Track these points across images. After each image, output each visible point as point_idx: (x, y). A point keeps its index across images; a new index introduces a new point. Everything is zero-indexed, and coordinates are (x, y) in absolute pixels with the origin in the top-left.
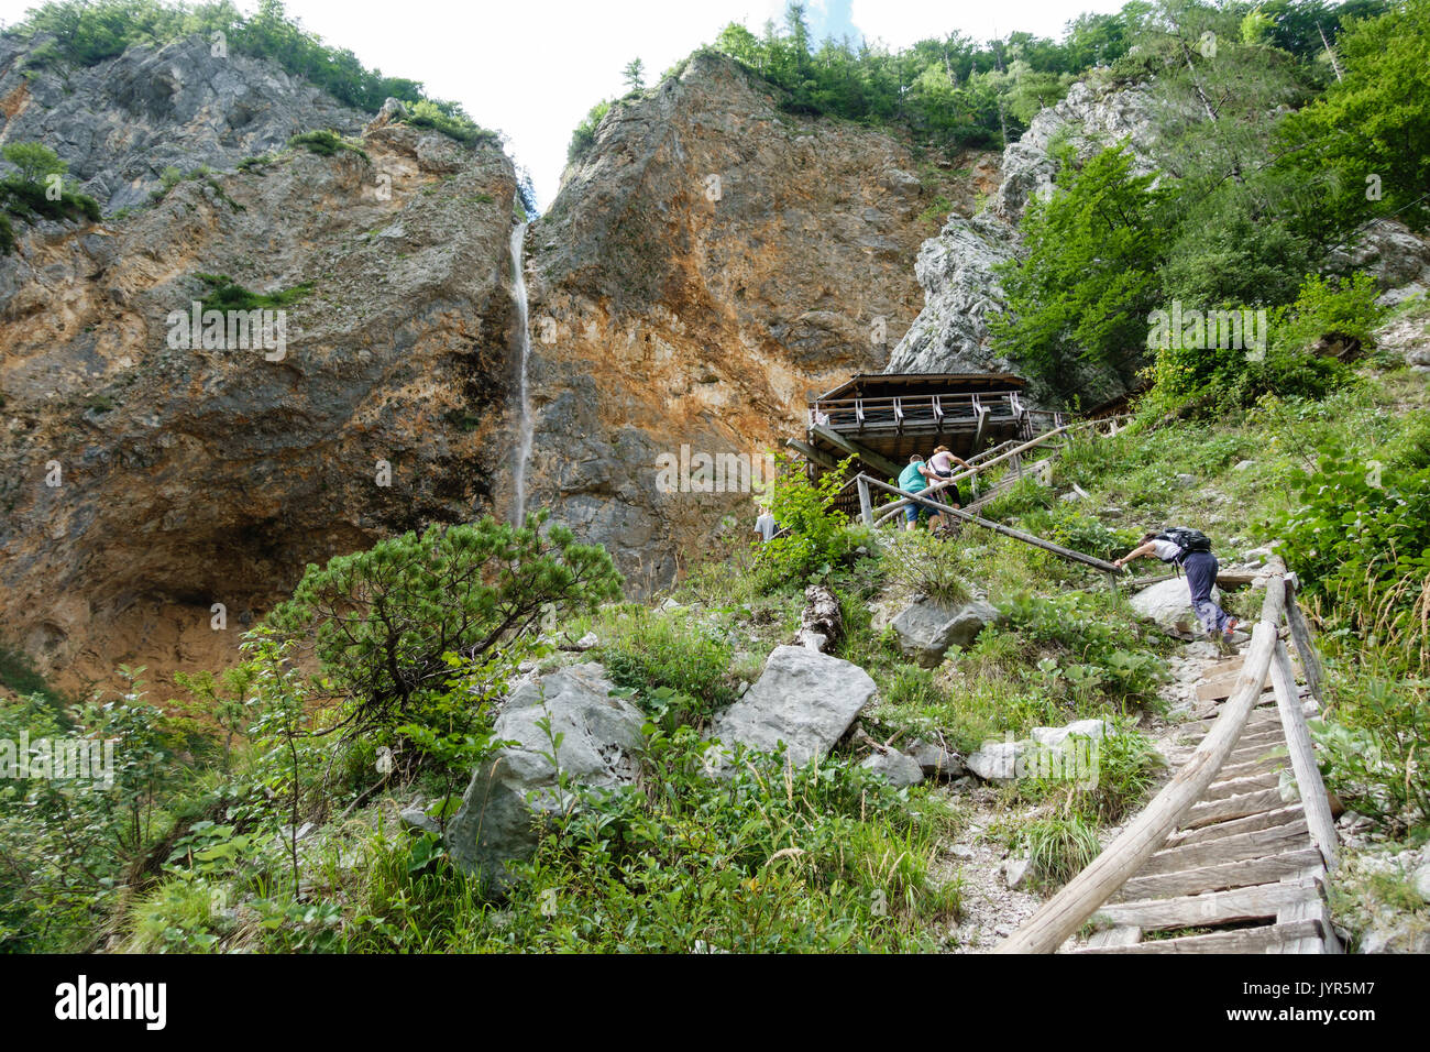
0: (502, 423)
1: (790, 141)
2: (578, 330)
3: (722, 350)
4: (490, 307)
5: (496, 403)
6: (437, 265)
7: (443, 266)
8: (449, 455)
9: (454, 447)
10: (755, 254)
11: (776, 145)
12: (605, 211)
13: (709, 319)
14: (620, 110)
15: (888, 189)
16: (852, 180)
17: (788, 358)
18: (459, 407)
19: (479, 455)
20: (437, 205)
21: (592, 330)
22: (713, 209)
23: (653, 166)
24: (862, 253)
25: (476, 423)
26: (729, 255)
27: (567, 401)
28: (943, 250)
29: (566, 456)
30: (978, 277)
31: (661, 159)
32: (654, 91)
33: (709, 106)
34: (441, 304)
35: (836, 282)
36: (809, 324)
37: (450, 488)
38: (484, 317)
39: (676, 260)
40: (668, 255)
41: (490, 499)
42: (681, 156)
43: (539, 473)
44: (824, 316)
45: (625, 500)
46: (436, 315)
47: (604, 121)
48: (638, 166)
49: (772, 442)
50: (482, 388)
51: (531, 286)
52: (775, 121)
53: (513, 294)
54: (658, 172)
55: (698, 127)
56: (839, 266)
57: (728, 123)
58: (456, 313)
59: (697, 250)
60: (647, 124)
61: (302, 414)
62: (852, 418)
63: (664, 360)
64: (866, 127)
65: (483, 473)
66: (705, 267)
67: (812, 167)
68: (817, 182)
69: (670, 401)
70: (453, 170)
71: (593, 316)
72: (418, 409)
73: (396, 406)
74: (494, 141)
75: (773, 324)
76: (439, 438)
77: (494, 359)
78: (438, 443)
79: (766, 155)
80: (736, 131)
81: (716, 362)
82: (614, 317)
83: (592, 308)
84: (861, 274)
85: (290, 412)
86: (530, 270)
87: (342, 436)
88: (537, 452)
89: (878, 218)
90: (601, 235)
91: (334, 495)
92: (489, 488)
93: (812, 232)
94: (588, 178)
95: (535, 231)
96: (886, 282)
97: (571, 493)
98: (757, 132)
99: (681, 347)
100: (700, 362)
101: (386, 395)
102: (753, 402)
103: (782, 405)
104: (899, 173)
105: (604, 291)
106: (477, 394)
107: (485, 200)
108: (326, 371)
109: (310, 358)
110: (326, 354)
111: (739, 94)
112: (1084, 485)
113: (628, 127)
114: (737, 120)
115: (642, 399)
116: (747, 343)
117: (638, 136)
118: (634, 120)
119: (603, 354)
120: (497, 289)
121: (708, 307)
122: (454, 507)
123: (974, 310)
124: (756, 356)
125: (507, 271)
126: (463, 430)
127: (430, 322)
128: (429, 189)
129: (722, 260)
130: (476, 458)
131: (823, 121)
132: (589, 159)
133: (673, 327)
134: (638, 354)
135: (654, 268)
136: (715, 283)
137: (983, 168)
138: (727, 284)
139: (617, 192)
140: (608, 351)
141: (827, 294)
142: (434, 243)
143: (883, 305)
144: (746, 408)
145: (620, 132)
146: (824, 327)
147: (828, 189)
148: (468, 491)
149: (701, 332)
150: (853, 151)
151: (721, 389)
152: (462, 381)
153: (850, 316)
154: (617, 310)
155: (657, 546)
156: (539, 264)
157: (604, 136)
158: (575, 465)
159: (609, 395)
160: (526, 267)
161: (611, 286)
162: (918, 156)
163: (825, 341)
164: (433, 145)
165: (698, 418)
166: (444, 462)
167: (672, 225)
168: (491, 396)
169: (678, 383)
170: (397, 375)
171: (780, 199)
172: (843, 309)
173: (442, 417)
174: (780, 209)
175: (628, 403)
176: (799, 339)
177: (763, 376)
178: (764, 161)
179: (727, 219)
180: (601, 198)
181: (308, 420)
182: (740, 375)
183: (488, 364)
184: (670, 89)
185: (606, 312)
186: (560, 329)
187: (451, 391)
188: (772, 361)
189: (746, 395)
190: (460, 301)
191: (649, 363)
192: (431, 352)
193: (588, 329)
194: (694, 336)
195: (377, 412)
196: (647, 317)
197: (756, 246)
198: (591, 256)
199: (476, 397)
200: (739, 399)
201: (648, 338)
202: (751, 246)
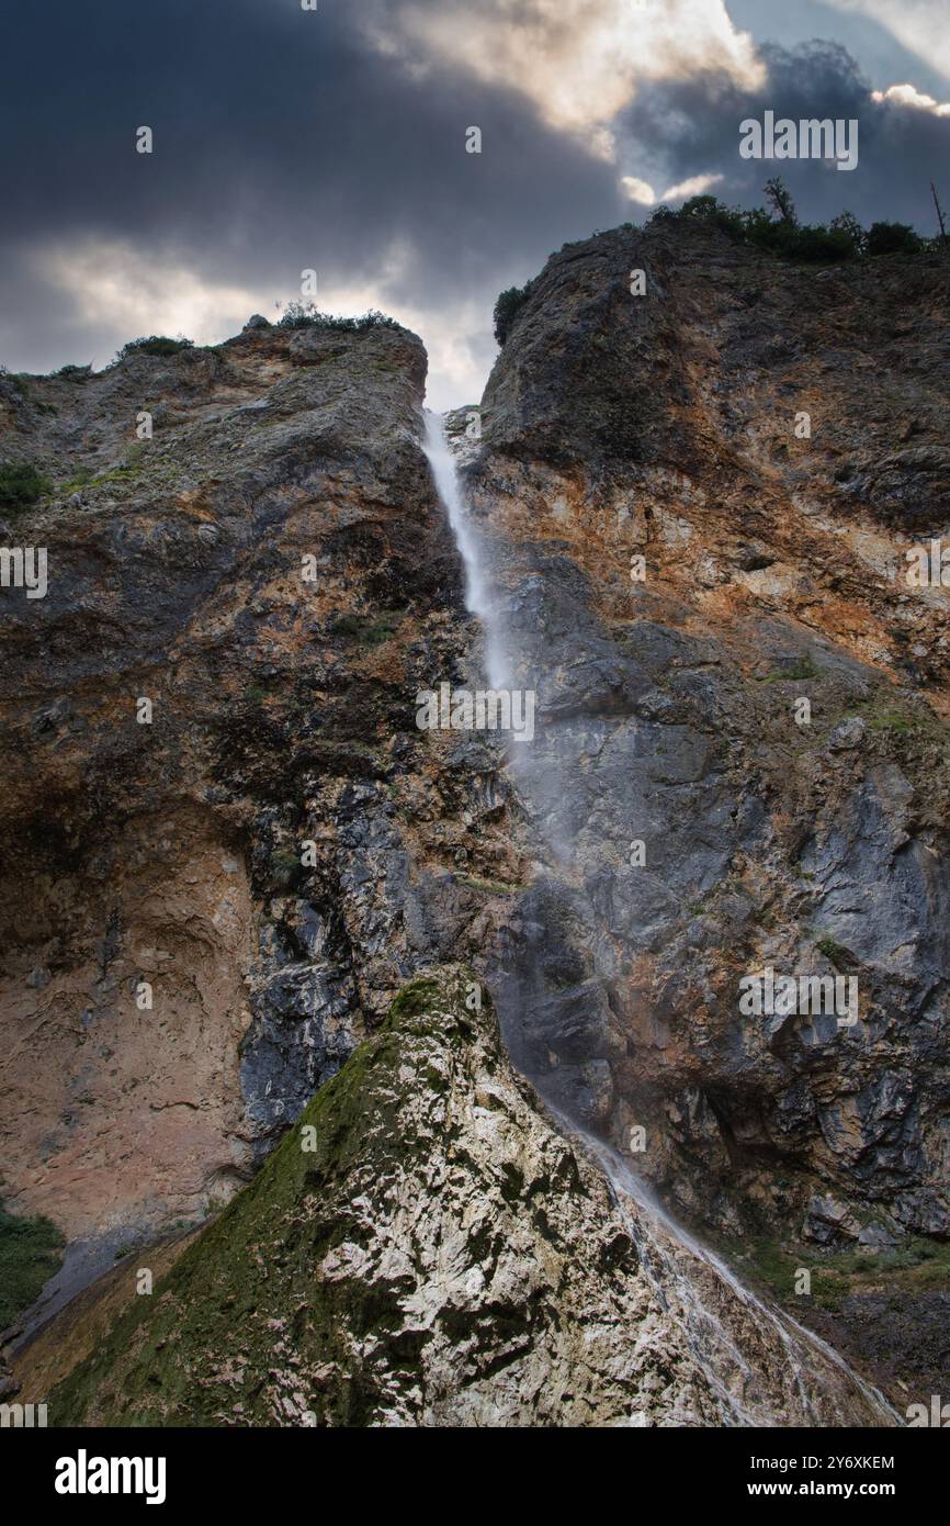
0: (431, 629)
1: (807, 277)
2: (539, 508)
3: (771, 520)
4: (398, 469)
5: (419, 601)
6: (317, 420)
7: (324, 420)
8: (347, 675)
9: (355, 664)
10: (789, 403)
11: (790, 285)
13: (740, 482)
17: (877, 519)
18: (359, 613)
21: (561, 509)
22: (716, 355)
23: (622, 295)
25: (388, 631)
26: (752, 409)
27: (534, 589)
31: (632, 291)
34: (324, 466)
36: (900, 466)
37: (353, 726)
38: (391, 482)
39: (674, 410)
40: (662, 404)
41: (417, 735)
42: (659, 290)
44: (921, 453)
45: (654, 717)
46: (317, 478)
48: (600, 297)
49: (882, 635)
50: (396, 581)
52: (780, 265)
58: (346, 475)
59: (702, 403)
60: (604, 255)
61: (110, 622)
63: (679, 540)
65: (404, 698)
68: (860, 316)
69: (700, 595)
70: (338, 353)
71: (559, 490)
72: (295, 615)
73: (259, 609)
75: (843, 477)
79: (775, 294)
81: (762, 536)
82: (591, 488)
83: (558, 479)
85: (93, 618)
86: (457, 443)
87: (174, 656)
90: (557, 384)
91: (166, 752)
97: (557, 716)
99: (704, 522)
100: (738, 539)
101: (244, 594)
102: (836, 584)
103: (884, 581)
105: (572, 454)
106: (388, 592)
107: (384, 367)
108: (148, 553)
109: (124, 535)
110: (149, 530)
113: (578, 265)
116: (807, 510)
117: (594, 268)
118: (583, 256)
119: (581, 536)
120: (406, 446)
121: (731, 465)
122: (361, 750)
124: (823, 526)
126: (367, 641)
127: (307, 488)
129: (742, 415)
130: (391, 677)
133: (685, 495)
134: (637, 533)
135: (643, 418)
138: (757, 444)
139: (571, 328)
140: (590, 533)
141: (917, 430)
142: (312, 406)
144: (827, 597)
148: (383, 729)
149: (731, 500)
151: (778, 574)
152: (362, 574)
154: (595, 478)
155: (725, 779)
158: (559, 672)
159: (601, 581)
161: (581, 446)
163: (933, 485)
164: (310, 336)
165: (753, 610)
166: (339, 685)
167: (661, 367)
168: (411, 593)
169: (707, 570)
170: (260, 565)
173: (332, 626)
174: (813, 351)
176: (889, 489)
177: (844, 546)
179: (739, 366)
180: (551, 337)
181: (122, 631)
182: (806, 550)
185: (579, 482)
186: (511, 506)
187: (346, 589)
188: (852, 527)
189: (822, 576)
190: (351, 459)
191: (655, 546)
192: (311, 530)
193: (555, 506)
194: (720, 505)
195: (229, 620)
196: (643, 485)
197: (791, 394)
198: (546, 410)
199: (385, 597)
200: (812, 583)
201: (648, 513)
202: (781, 394)
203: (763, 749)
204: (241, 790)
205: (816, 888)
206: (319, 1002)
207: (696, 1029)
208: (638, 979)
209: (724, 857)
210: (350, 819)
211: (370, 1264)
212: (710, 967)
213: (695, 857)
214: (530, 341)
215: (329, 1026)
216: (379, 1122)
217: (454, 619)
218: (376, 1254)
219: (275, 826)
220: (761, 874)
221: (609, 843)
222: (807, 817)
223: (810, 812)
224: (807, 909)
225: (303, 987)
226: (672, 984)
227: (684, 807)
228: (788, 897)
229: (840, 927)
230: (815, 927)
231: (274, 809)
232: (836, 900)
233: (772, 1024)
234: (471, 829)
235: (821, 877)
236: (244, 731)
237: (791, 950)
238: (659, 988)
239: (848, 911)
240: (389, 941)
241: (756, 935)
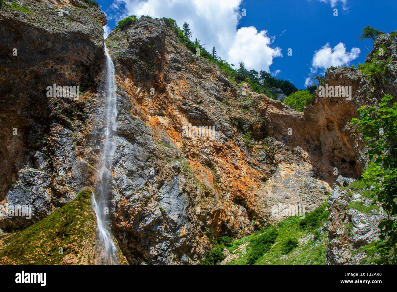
0: (93, 97)
3: (168, 106)
4: (98, 53)
5: (91, 88)
6: (84, 28)
11: (186, 54)
12: (140, 44)
13: (164, 95)
14: (147, 18)
15: (219, 79)
16: (207, 73)
17: (187, 118)
22: (168, 62)
24: (211, 95)
25: (83, 92)
31: (160, 38)
34: (83, 42)
35: (204, 100)
36: (197, 109)
37: (68, 113)
38: (96, 55)
39: (157, 71)
41: (84, 123)
42: (164, 41)
44: (201, 108)
45: (138, 143)
46: (80, 45)
48: (154, 35)
49: (182, 143)
52: (185, 48)
56: (204, 95)
57: (172, 41)
58: (87, 48)
59: (162, 72)
60: (156, 26)
63: (148, 101)
67: (196, 65)
68: (197, 69)
69: (149, 116)
70: (85, 7)
71: (128, 76)
72: (62, 77)
73: (54, 70)
75: (185, 104)
81: (165, 110)
82: (135, 79)
83: (128, 73)
84: (211, 100)
87: (28, 72)
89: (215, 86)
90: (137, 51)
91: (13, 96)
92: (85, 119)
96: (219, 105)
97: (117, 133)
98: (181, 48)
99: (154, 100)
100: (160, 107)
101: (51, 65)
102: (176, 127)
104: (223, 76)
105: (134, 69)
107: (97, 21)
110: (36, 35)
116: (175, 108)
117: (153, 28)
118: (151, 22)
119: (129, 90)
124: (176, 113)
127: (77, 46)
129: (168, 79)
130: (82, 105)
134: (141, 96)
138: (169, 87)
139: (145, 40)
141: (201, 102)
142: (81, 22)
144: (173, 129)
145: (146, 24)
146: (201, 111)
148: (75, 117)
149: (161, 98)
151: (165, 119)
153: (209, 111)
154: (136, 77)
155: (150, 164)
156: (111, 51)
157: (140, 23)
158: (121, 123)
159: (132, 104)
161: (136, 68)
163: (201, 116)
165: (159, 125)
166: (68, 101)
167: (159, 59)
168: (91, 85)
169: (152, 111)
170: (57, 59)
171: (186, 69)
172: (206, 108)
174: (186, 72)
175: (138, 110)
176: (192, 112)
177: (180, 120)
178: (183, 56)
179: (171, 67)
180: (140, 39)
182: (171, 117)
185: (133, 77)
187: (76, 76)
188: (183, 116)
189: (173, 124)
190: (90, 45)
192: (74, 58)
193: (126, 80)
194: (159, 98)
195: (46, 69)
196: (145, 85)
197: (179, 79)
198: (132, 56)
199: (84, 83)
200: (171, 125)
201: (144, 92)
202: (177, 78)
203: (159, 160)
204: (32, 116)
205: (162, 195)
206: (40, 182)
207: (132, 219)
208: (123, 203)
209: (146, 182)
210: (63, 137)
211: (78, 260)
212: (138, 206)
213: (140, 179)
214: (135, 37)
215: (41, 189)
216: (79, 224)
217: (99, 97)
218: (80, 258)
219: (39, 130)
220: (152, 188)
221: (122, 169)
222: (163, 179)
223: (164, 178)
224: (159, 200)
225: (36, 176)
226: (129, 207)
227: (141, 167)
228: (156, 195)
229: (165, 206)
230: (160, 204)
231: (40, 125)
232: (165, 199)
233: (147, 223)
234: (91, 152)
235: (163, 193)
236: (40, 102)
237: (155, 208)
238: (126, 207)
239: (167, 203)
240: (66, 173)
241: (149, 202)
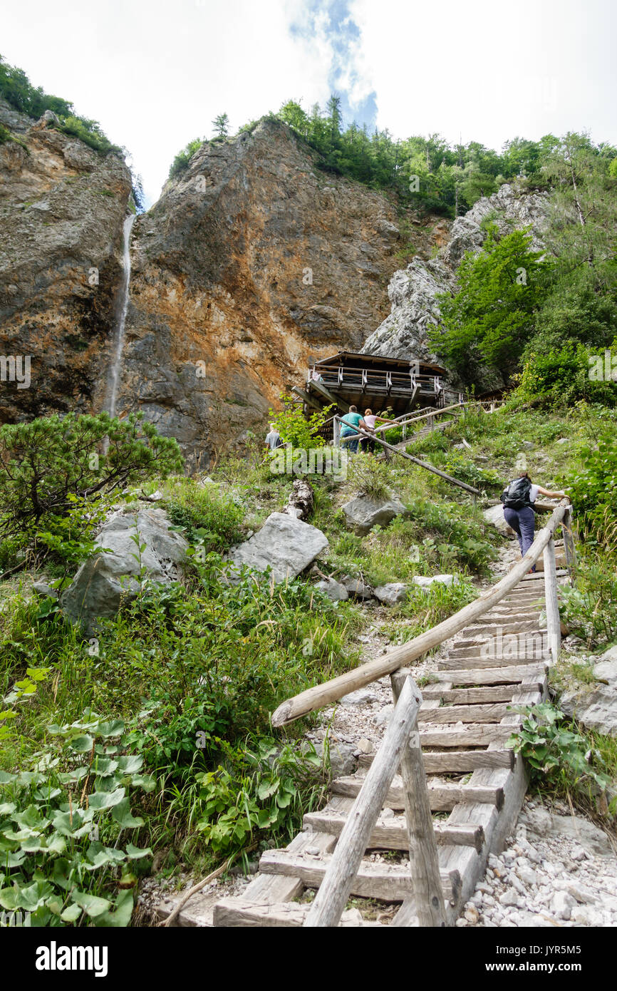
0: (104, 348)
1: (319, 189)
2: (163, 294)
3: (258, 322)
4: (104, 268)
5: (101, 334)
6: (70, 234)
7: (74, 235)
8: (65, 364)
9: (69, 360)
10: (286, 261)
11: (310, 191)
12: (190, 216)
13: (252, 299)
14: (208, 148)
15: (378, 232)
16: (356, 222)
17: (299, 333)
18: (75, 333)
19: (86, 368)
20: (75, 192)
21: (172, 295)
22: (263, 226)
23: (226, 190)
24: (356, 272)
25: (86, 346)
26: (270, 259)
27: (150, 340)
28: (407, 279)
29: (145, 377)
30: (426, 300)
31: (233, 186)
32: (233, 139)
33: (269, 156)
34: (71, 262)
35: (337, 288)
36: (316, 313)
37: (64, 387)
39: (234, 257)
40: (230, 253)
41: (90, 398)
42: (246, 187)
43: (126, 385)
44: (326, 309)
45: (181, 411)
46: (66, 268)
47: (197, 154)
48: (216, 189)
49: (282, 386)
50: (93, 323)
51: (134, 258)
52: (312, 174)
53: (121, 262)
54: (230, 195)
55: (260, 169)
56: (340, 278)
57: (280, 169)
58: (80, 269)
59: (249, 252)
60: (226, 160)
62: (335, 378)
63: (218, 322)
64: (370, 188)
65: (87, 380)
66: (253, 265)
67: (332, 209)
68: (333, 220)
69: (218, 350)
70: (89, 169)
71: (174, 286)
72: (47, 331)
73: (32, 326)
74: (119, 154)
75: (293, 309)
76: (59, 352)
77: (103, 305)
78: (58, 355)
79: (302, 195)
80: (284, 176)
81: (252, 328)
82: (188, 289)
83: (174, 280)
84: (354, 285)
86: (135, 248)
88: (125, 371)
89: (369, 250)
90: (186, 232)
92: (90, 391)
93: (327, 253)
94: (181, 191)
95: (141, 221)
96: (368, 293)
97: (145, 402)
98: (299, 179)
99: (231, 315)
100: (242, 327)
101: (25, 318)
102: (273, 358)
103: (291, 363)
104: (387, 223)
105: (184, 270)
106: (89, 327)
107: (109, 195)
111: (290, 150)
112: (469, 440)
113: (213, 161)
114: (286, 168)
115: (201, 346)
116: (274, 320)
117: (219, 168)
118: (217, 156)
119: (178, 312)
120: (110, 257)
121: (251, 292)
122: (65, 400)
123: (420, 321)
124: (279, 329)
125: (119, 246)
126: (77, 349)
127: (61, 272)
128: (70, 180)
129: (265, 261)
130: (83, 369)
131: (343, 179)
132: (184, 178)
133: (226, 301)
134: (202, 315)
135: (219, 259)
136: (258, 276)
137: (440, 229)
138: (266, 279)
139: (200, 204)
140: (182, 311)
141: (330, 295)
142: (70, 219)
143: (365, 308)
144: (268, 362)
145: (207, 163)
146: (325, 316)
147: (340, 226)
148: (76, 391)
149: (245, 308)
150: (359, 203)
151: (253, 347)
152: (80, 316)
153: (343, 312)
154: (190, 284)
155: (199, 443)
156: (141, 244)
157: (196, 164)
158: (150, 383)
159: (179, 340)
160: (132, 245)
161: (189, 267)
162: (400, 214)
163: (324, 326)
164: (76, 149)
165: (236, 364)
166: (61, 369)
167: (235, 233)
168: (98, 329)
169: (226, 339)
170: (34, 306)
171: (308, 227)
172: (339, 307)
173: (62, 338)
174: (307, 234)
175: (191, 347)
176: (308, 322)
177: (282, 343)
178: (301, 200)
179: (271, 235)
180: (189, 206)
182: (267, 340)
183: (99, 307)
184: (244, 139)
185: (183, 285)
186: (151, 291)
187: (71, 322)
188: (289, 334)
189: (269, 353)
190: (83, 261)
191: (208, 323)
192: (60, 293)
193: (170, 294)
194: (240, 309)
195: (18, 329)
196: (210, 292)
197: (288, 256)
198: (177, 245)
200: (264, 355)
201: (209, 306)
202: (285, 255)
